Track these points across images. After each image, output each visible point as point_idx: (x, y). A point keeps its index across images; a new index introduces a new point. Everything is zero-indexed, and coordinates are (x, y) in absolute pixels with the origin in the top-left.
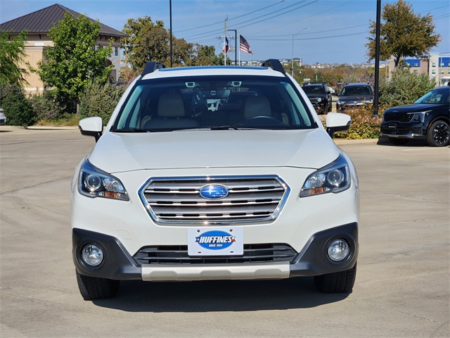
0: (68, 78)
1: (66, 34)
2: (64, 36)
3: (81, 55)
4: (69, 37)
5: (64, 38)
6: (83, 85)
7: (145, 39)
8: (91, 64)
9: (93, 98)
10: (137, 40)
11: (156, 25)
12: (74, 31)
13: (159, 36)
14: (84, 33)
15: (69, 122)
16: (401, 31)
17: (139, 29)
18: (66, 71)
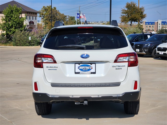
0: (10, 28)
1: (9, 12)
2: (8, 13)
3: (14, 20)
4: (10, 14)
5: (8, 14)
6: (15, 31)
7: (49, 14)
8: (18, 23)
9: (18, 36)
10: (46, 14)
11: (53, 8)
12: (12, 11)
13: (54, 13)
14: (16, 12)
15: (10, 45)
16: (132, 13)
17: (47, 10)
18: (9, 26)
